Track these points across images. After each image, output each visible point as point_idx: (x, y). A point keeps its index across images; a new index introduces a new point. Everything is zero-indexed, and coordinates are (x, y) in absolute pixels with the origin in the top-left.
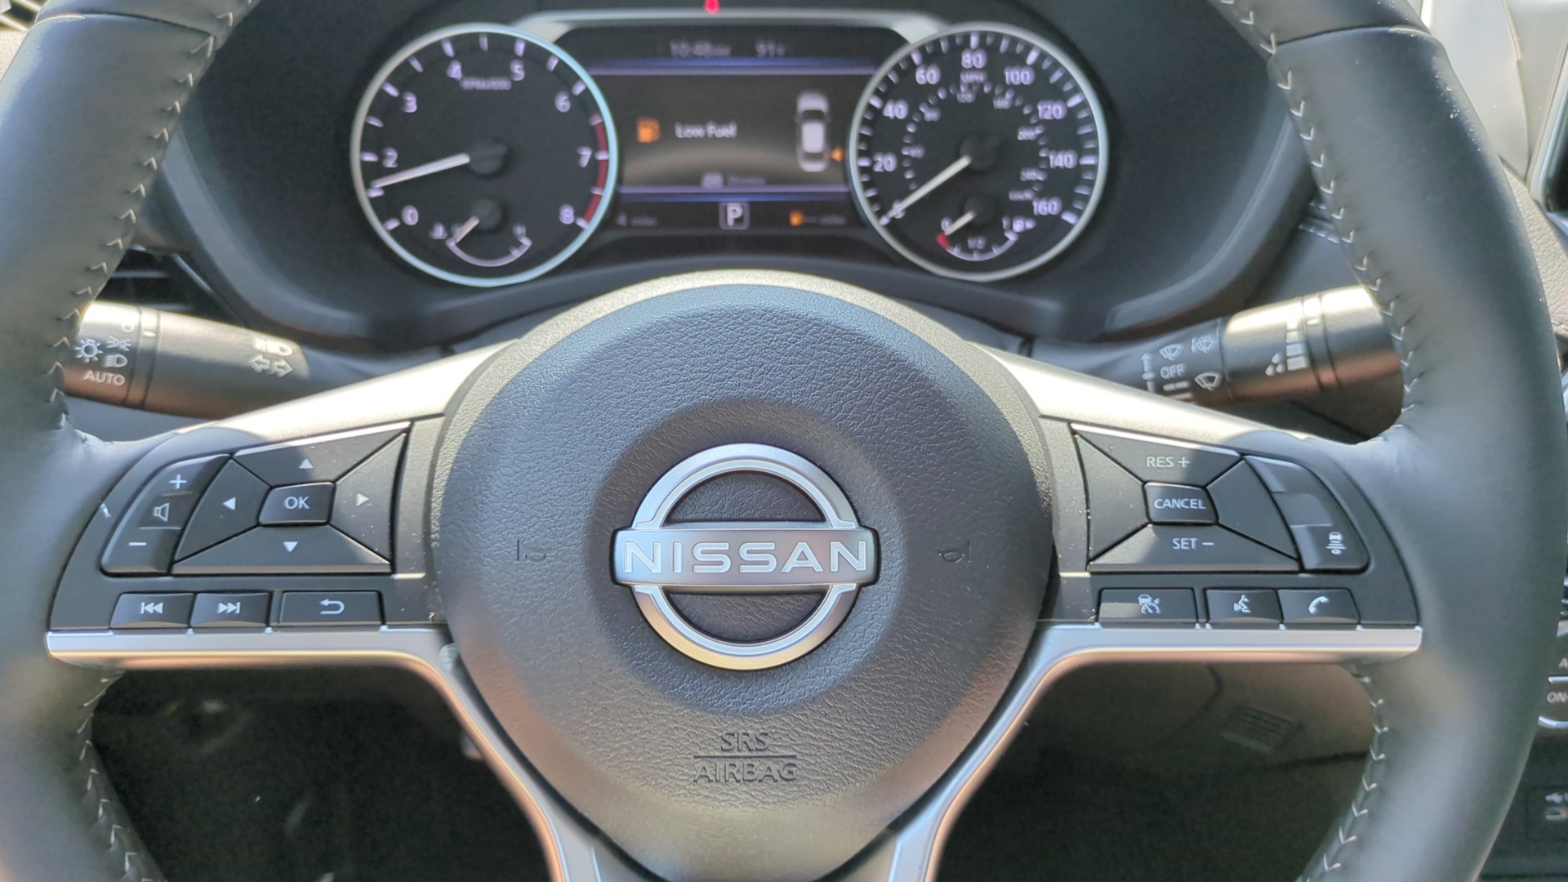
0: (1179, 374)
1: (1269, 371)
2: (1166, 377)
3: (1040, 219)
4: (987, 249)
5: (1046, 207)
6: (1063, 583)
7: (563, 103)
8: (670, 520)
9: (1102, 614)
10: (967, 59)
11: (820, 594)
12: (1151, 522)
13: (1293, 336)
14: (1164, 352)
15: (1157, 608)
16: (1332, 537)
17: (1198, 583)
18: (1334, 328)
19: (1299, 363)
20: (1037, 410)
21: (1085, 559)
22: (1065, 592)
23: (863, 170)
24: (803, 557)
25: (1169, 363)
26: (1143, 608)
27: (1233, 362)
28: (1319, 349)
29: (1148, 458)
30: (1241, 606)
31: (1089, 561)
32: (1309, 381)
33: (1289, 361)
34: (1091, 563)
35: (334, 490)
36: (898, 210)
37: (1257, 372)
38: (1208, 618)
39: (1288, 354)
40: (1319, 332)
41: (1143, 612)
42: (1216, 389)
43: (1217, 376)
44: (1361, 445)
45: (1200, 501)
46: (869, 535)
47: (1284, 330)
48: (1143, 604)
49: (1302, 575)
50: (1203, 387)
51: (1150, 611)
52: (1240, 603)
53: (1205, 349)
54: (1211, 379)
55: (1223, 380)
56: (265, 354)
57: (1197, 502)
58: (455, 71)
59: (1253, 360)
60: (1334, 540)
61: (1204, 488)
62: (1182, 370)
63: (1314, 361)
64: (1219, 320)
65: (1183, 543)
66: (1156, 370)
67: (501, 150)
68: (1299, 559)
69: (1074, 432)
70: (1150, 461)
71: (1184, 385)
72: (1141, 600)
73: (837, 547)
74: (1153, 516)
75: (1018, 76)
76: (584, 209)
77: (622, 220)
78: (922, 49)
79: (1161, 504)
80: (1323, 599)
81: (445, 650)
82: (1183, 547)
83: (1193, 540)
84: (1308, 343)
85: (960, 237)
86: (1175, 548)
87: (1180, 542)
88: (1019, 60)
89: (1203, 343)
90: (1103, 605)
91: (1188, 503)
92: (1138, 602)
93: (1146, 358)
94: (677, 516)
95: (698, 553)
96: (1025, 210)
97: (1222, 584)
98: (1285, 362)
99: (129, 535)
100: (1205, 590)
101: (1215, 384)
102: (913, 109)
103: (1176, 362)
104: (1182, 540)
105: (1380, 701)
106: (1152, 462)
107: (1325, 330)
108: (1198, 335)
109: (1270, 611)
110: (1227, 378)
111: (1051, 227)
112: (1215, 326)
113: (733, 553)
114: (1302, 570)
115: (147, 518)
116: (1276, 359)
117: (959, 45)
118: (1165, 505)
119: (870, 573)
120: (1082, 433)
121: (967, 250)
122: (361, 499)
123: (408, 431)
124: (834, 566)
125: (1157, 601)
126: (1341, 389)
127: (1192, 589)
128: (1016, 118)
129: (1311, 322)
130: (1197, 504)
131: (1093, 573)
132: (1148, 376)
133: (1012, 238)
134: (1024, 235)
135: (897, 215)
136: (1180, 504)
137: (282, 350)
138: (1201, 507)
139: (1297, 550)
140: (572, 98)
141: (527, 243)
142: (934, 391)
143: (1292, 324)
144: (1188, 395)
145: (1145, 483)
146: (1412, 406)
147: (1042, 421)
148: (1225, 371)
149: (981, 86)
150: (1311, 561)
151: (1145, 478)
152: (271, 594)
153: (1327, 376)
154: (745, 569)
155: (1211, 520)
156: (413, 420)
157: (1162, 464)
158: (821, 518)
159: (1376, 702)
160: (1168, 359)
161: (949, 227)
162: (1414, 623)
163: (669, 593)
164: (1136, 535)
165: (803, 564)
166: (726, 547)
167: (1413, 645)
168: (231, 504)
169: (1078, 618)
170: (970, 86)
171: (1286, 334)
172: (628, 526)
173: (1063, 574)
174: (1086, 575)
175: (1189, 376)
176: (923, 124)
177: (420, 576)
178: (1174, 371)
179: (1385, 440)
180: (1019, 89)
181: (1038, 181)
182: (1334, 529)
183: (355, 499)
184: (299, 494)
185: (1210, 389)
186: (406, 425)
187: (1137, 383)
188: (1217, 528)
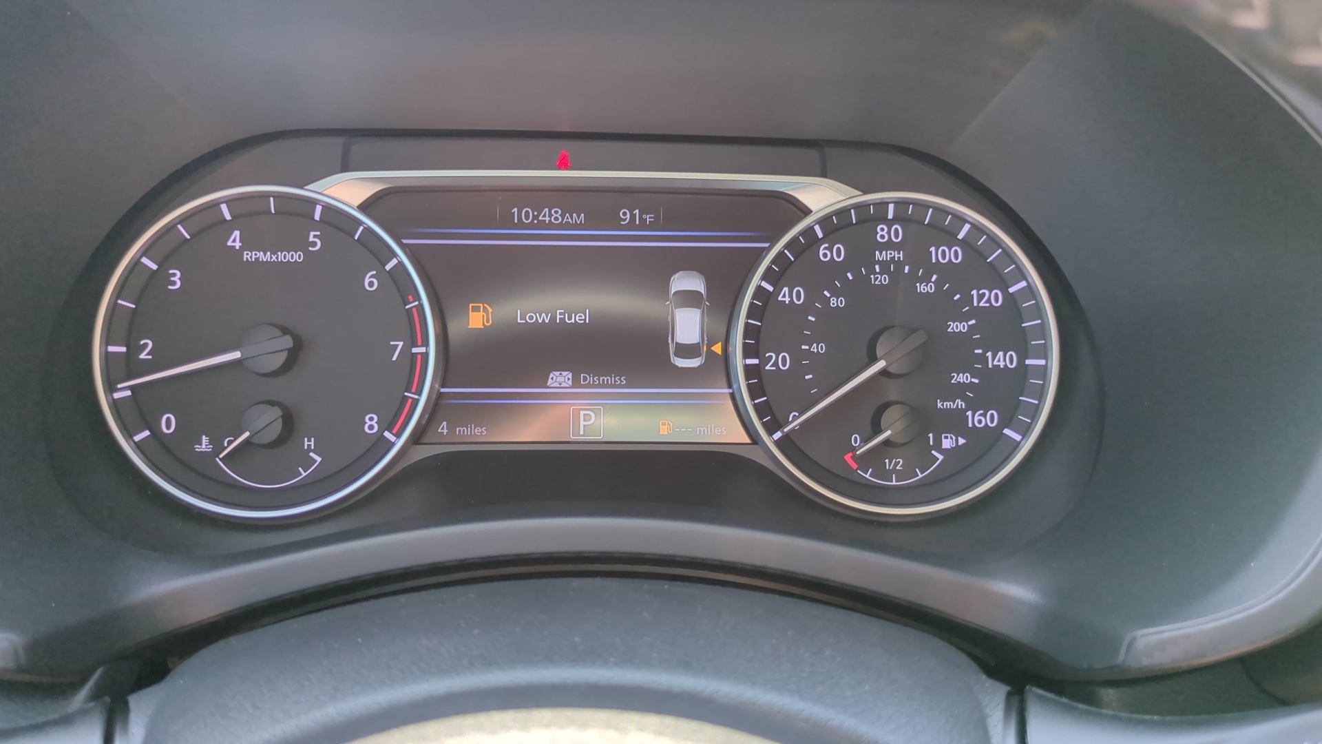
3: (975, 434)
4: (908, 473)
5: (983, 419)
7: (370, 282)
10: (882, 232)
23: (750, 371)
58: (235, 240)
67: (287, 342)
75: (950, 255)
76: (393, 417)
77: (436, 427)
78: (824, 221)
85: (875, 458)
88: (949, 236)
96: (955, 423)
102: (813, 295)
111: (991, 446)
117: (870, 216)
121: (882, 473)
128: (945, 307)
133: (939, 457)
134: (954, 454)
135: (793, 429)
140: (383, 275)
141: (319, 460)
149: (899, 264)
170: (885, 265)
176: (826, 313)
180: (946, 271)
181: (972, 385)
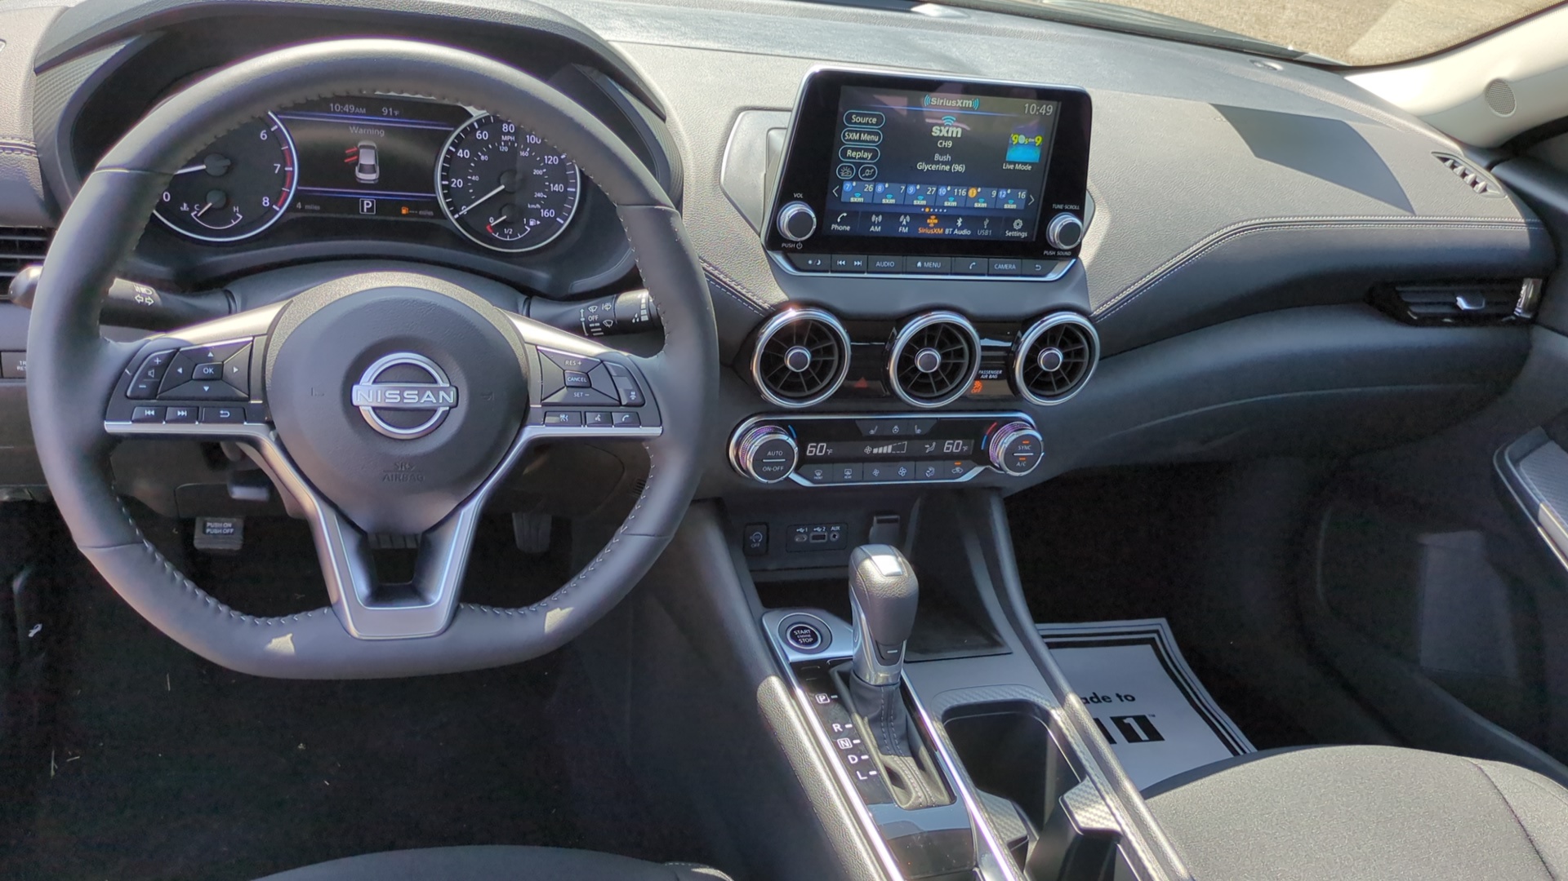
0: (596, 320)
1: (633, 321)
2: (590, 321)
3: (544, 220)
4: (514, 235)
5: (548, 213)
6: (531, 409)
7: (263, 135)
8: (375, 382)
9: (546, 421)
10: (505, 128)
11: (434, 411)
12: (566, 386)
13: (643, 306)
14: (591, 308)
15: (567, 419)
16: (632, 392)
17: (583, 410)
19: (645, 318)
20: (524, 340)
21: (540, 400)
22: (531, 413)
23: (444, 187)
24: (428, 396)
25: (592, 314)
26: (562, 419)
27: (618, 316)
30: (598, 418)
31: (542, 401)
33: (641, 317)
35: (223, 365)
36: (464, 211)
37: (629, 321)
38: (586, 421)
39: (641, 314)
41: (561, 421)
42: (612, 327)
43: (612, 322)
44: (650, 358)
46: (454, 389)
49: (621, 407)
50: (606, 326)
51: (564, 420)
53: (608, 309)
54: (609, 323)
55: (614, 323)
56: (141, 294)
59: (627, 316)
60: (632, 394)
61: (587, 373)
62: (597, 318)
63: (651, 318)
64: (615, 295)
66: (586, 318)
67: (227, 162)
68: (620, 401)
69: (537, 350)
71: (598, 324)
72: (561, 416)
73: (442, 393)
74: (567, 384)
75: (536, 140)
76: (277, 199)
77: (299, 206)
78: (479, 121)
79: (570, 379)
80: (627, 416)
81: (271, 433)
82: (577, 396)
83: (581, 393)
84: (649, 310)
85: (500, 227)
86: (574, 396)
89: (607, 306)
90: (545, 418)
91: (580, 379)
93: (582, 311)
94: (378, 380)
95: (387, 395)
96: (536, 214)
97: (591, 410)
98: (639, 317)
99: (139, 381)
100: (585, 412)
101: (611, 325)
102: (474, 153)
103: (594, 314)
104: (577, 393)
106: (567, 362)
108: (605, 302)
109: (608, 421)
110: (616, 323)
111: (550, 224)
112: (613, 299)
113: (401, 395)
114: (620, 405)
115: (145, 375)
116: (637, 316)
117: (500, 120)
118: (572, 380)
119: (455, 404)
120: (540, 350)
121: (503, 235)
122: (235, 370)
123: (253, 341)
124: (441, 401)
125: (567, 416)
127: (580, 412)
128: (532, 163)
130: (584, 380)
131: (543, 405)
132: (583, 320)
133: (528, 229)
134: (535, 228)
135: (464, 214)
136: (577, 379)
137: (148, 291)
139: (619, 397)
140: (269, 133)
141: (241, 217)
143: (643, 301)
144: (600, 329)
145: (564, 371)
147: (525, 345)
148: (616, 320)
149: (513, 143)
150: (624, 403)
151: (565, 369)
152: (198, 408)
154: (405, 401)
155: (589, 385)
156: (254, 337)
157: (571, 363)
158: (435, 382)
160: (591, 312)
161: (493, 222)
162: (659, 425)
163: (375, 409)
164: (560, 391)
165: (428, 399)
166: (398, 392)
167: (658, 433)
168: (180, 370)
169: (536, 423)
170: (506, 142)
171: (640, 305)
172: (358, 382)
173: (532, 406)
174: (540, 406)
175: (601, 320)
176: (479, 162)
177: (261, 402)
178: (593, 318)
179: (657, 357)
180: (533, 146)
181: (544, 198)
182: (633, 389)
183: (233, 370)
184: (209, 367)
185: (609, 327)
186: (251, 339)
188: (590, 389)
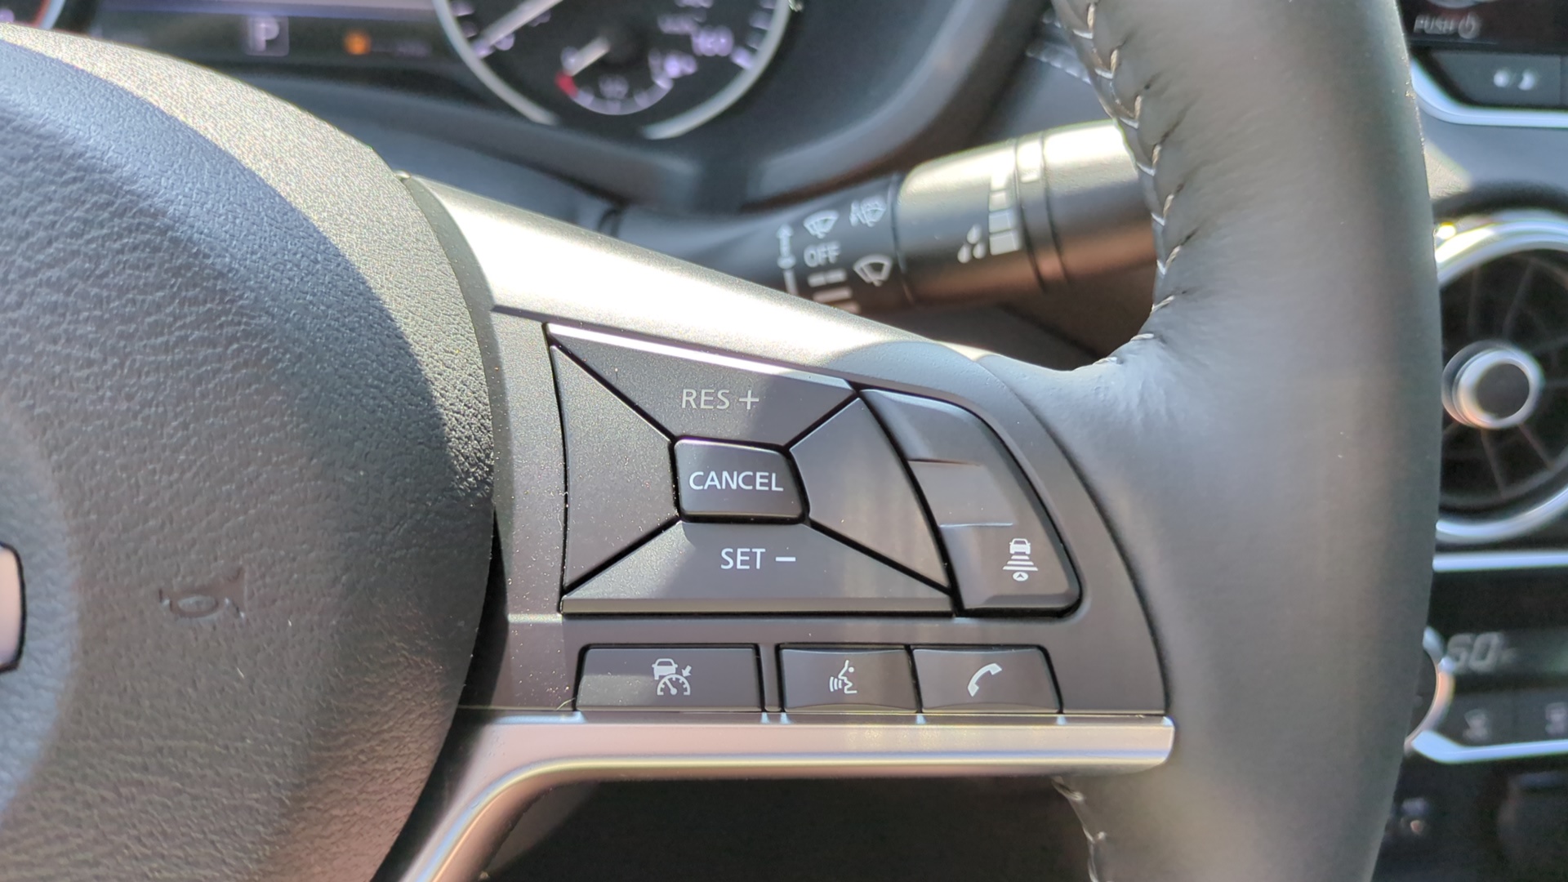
0: (832, 260)
1: (964, 256)
2: (811, 264)
3: (704, 61)
4: (628, 99)
5: (711, 43)
6: (513, 633)
9: (584, 696)
12: (683, 516)
13: (999, 199)
14: (812, 226)
15: (687, 685)
16: (1014, 548)
17: (768, 633)
18: (1059, 188)
19: (1006, 242)
21: (557, 590)
22: (516, 652)
25: (818, 241)
26: (661, 685)
27: (910, 242)
28: (1039, 222)
29: (685, 391)
30: (846, 681)
31: (564, 590)
32: (1022, 273)
33: (993, 240)
34: (565, 597)
36: (502, 35)
37: (944, 259)
38: (782, 706)
39: (993, 227)
40: (1038, 193)
41: (660, 693)
42: (885, 283)
43: (887, 264)
44: (1083, 372)
45: (774, 476)
47: (986, 189)
48: (661, 677)
49: (958, 621)
50: (867, 280)
51: (674, 691)
52: (840, 676)
53: (870, 220)
54: (877, 268)
55: (895, 269)
57: (769, 477)
59: (938, 238)
60: (1017, 554)
61: (784, 451)
62: (836, 254)
63: (1030, 244)
64: (895, 177)
65: (739, 558)
66: (798, 253)
68: (952, 590)
69: (551, 340)
70: (687, 397)
71: (838, 276)
72: (658, 670)
74: (687, 503)
79: (700, 481)
80: (994, 669)
82: (739, 566)
83: (759, 551)
84: (1021, 210)
85: (591, 77)
86: (723, 567)
87: (733, 556)
89: (867, 211)
90: (585, 679)
91: (750, 480)
92: (651, 672)
93: (785, 234)
96: (682, 44)
97: (810, 637)
98: (985, 239)
100: (778, 649)
101: (884, 274)
103: (827, 238)
104: (739, 551)
105: (1101, 835)
106: (691, 399)
107: (1047, 191)
108: (860, 199)
109: (898, 693)
110: (902, 266)
111: (717, 72)
112: (885, 188)
114: (959, 609)
116: (974, 235)
118: (709, 483)
120: (562, 341)
121: (601, 98)
125: (686, 672)
126: (1070, 285)
127: (756, 648)
129: (1026, 178)
130: (768, 482)
131: (569, 616)
132: (786, 261)
133: (663, 84)
134: (680, 82)
135: (499, 42)
136: (736, 481)
138: (774, 488)
139: (950, 571)
142: (175, 241)
143: (999, 181)
144: (844, 293)
145: (674, 439)
146: (1171, 298)
148: (899, 255)
151: (676, 431)
153: (1050, 265)
155: (793, 511)
157: (706, 402)
159: (1094, 835)
160: (816, 236)
162: (1162, 712)
164: (653, 542)
167: (1159, 753)
169: (540, 703)
171: (988, 197)
173: (512, 618)
174: (558, 618)
175: (845, 263)
178: (825, 256)
179: (1121, 362)
181: (702, 8)
182: (1020, 533)
185: (877, 284)
187: (770, 279)
188: (803, 528)
